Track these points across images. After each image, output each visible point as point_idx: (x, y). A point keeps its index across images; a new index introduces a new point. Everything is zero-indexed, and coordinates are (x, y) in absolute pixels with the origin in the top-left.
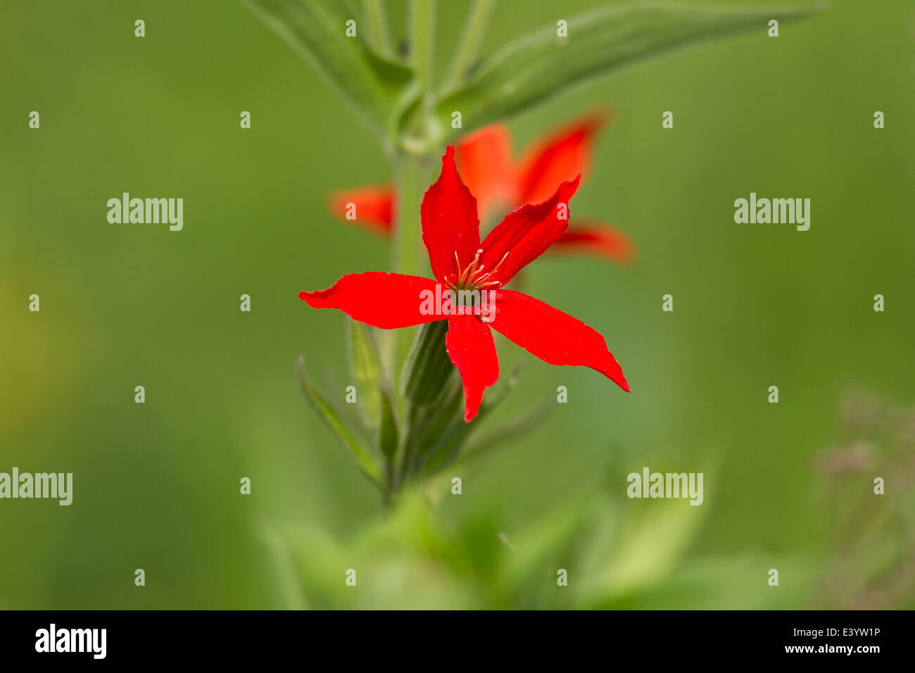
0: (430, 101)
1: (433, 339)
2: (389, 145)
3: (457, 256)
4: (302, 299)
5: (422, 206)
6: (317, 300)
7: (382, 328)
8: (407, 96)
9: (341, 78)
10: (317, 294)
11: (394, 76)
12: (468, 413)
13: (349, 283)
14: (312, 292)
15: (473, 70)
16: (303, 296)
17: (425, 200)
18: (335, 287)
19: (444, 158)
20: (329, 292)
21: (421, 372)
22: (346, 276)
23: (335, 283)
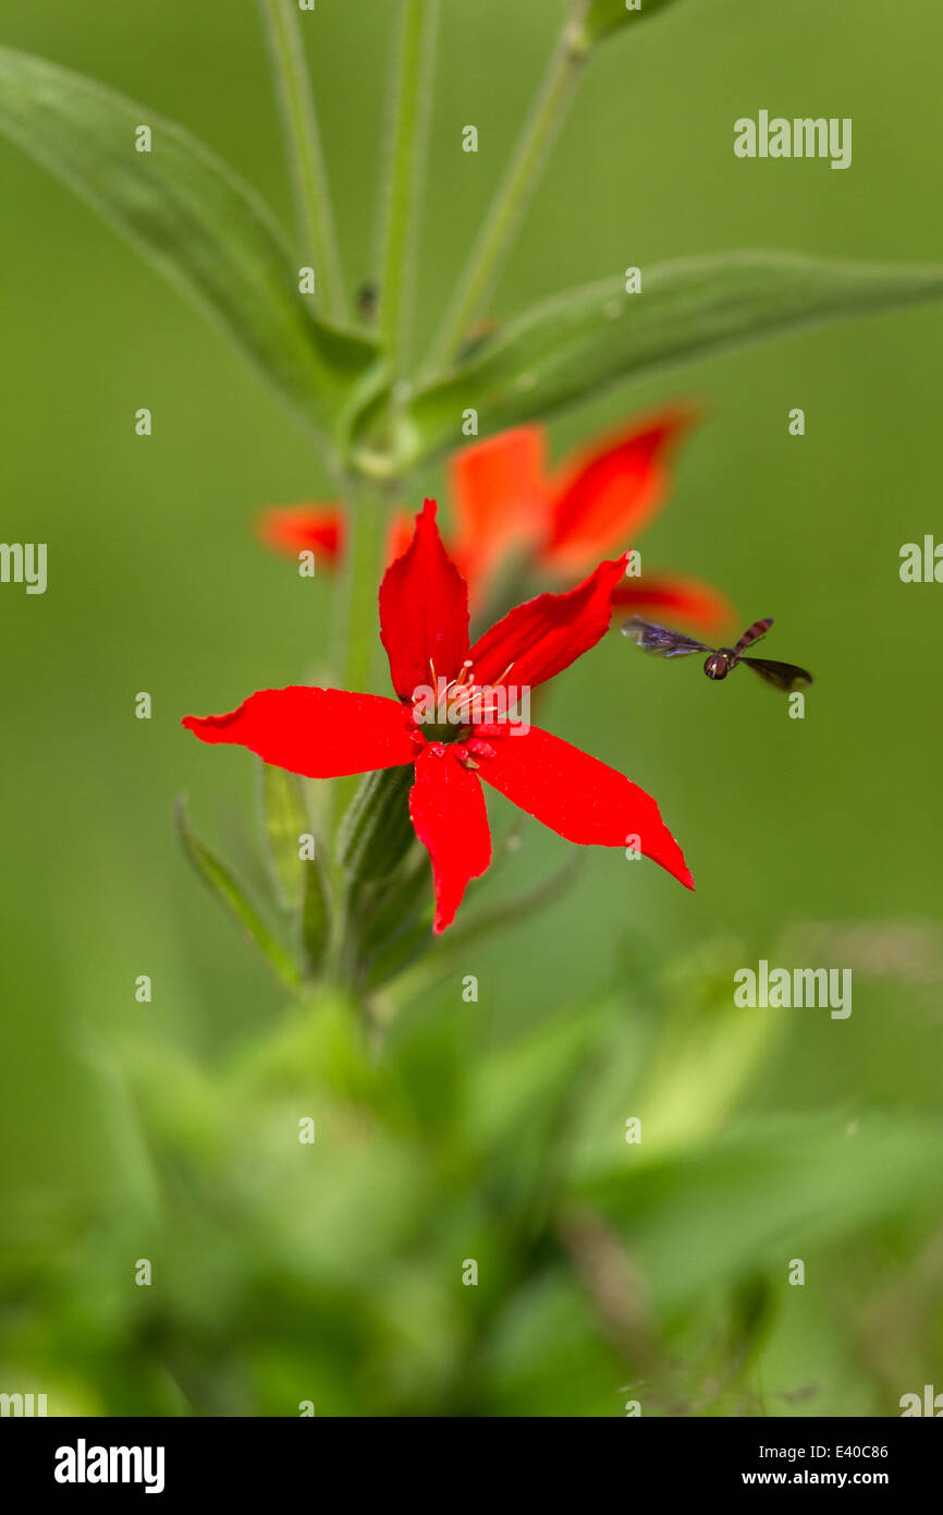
0: (404, 393)
1: (390, 787)
2: (335, 460)
3: (432, 667)
4: (187, 727)
5: (381, 588)
6: (212, 730)
7: (310, 776)
8: (367, 387)
9: (264, 355)
10: (211, 721)
11: (347, 356)
12: (438, 921)
13: (263, 703)
14: (204, 718)
15: (471, 349)
16: (189, 722)
17: (386, 580)
18: (241, 710)
19: (419, 518)
20: (230, 720)
21: (368, 834)
22: (257, 694)
23: (241, 704)
